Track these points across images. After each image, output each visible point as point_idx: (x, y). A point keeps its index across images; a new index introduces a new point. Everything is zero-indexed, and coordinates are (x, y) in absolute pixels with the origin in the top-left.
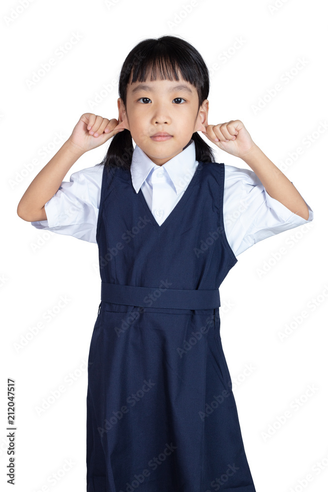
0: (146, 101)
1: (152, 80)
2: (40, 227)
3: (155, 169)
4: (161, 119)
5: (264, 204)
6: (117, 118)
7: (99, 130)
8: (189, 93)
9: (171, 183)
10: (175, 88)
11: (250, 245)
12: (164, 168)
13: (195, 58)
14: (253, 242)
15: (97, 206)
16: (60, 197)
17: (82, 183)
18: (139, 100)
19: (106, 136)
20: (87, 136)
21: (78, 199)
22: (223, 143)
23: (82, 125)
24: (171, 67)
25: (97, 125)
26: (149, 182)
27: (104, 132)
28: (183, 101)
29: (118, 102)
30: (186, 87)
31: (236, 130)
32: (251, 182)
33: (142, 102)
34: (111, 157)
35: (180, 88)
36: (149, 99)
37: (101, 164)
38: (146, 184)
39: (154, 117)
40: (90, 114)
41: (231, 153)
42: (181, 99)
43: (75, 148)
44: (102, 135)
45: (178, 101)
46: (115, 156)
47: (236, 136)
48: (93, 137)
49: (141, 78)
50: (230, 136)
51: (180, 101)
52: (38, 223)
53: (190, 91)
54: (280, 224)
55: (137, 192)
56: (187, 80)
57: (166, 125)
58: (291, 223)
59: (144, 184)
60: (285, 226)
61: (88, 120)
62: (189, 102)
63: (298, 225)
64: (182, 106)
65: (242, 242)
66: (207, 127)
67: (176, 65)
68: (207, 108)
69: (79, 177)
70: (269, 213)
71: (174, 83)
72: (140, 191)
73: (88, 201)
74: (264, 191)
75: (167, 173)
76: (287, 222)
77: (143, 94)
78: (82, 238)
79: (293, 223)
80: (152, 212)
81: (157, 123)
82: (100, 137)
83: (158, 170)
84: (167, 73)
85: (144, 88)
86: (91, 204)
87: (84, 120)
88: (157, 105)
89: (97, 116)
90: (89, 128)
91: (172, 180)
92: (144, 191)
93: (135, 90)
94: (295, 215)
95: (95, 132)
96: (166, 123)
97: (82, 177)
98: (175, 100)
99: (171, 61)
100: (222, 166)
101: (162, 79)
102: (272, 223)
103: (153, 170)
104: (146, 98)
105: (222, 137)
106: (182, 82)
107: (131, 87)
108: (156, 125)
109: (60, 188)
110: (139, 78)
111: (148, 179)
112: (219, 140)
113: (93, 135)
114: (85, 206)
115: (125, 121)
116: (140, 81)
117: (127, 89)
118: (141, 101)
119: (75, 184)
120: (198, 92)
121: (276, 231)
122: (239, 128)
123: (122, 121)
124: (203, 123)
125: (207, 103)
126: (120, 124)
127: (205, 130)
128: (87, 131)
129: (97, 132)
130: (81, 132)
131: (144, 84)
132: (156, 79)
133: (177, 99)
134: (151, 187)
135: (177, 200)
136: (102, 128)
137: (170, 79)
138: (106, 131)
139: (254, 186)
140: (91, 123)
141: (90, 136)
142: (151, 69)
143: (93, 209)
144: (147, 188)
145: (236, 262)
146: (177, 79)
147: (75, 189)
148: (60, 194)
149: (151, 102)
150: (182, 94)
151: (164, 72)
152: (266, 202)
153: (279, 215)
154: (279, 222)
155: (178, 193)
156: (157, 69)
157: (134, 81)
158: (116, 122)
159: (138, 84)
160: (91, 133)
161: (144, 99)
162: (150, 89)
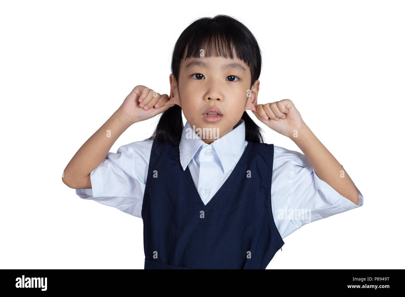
0: (199, 77)
1: (206, 56)
2: (84, 196)
3: (203, 146)
4: (214, 95)
5: (312, 186)
6: (169, 94)
7: (150, 104)
8: (243, 71)
9: (219, 162)
10: (229, 65)
11: (298, 227)
12: (212, 146)
13: (250, 39)
14: (301, 223)
15: (143, 181)
16: (107, 168)
17: (130, 157)
18: (193, 75)
19: (156, 111)
20: (137, 108)
21: (124, 172)
22: (273, 121)
23: (134, 96)
24: (227, 45)
25: (148, 99)
26: (197, 160)
27: (154, 107)
28: (236, 79)
29: (171, 78)
30: (239, 65)
31: (286, 108)
32: (300, 163)
33: (195, 78)
34: (160, 132)
35: (233, 66)
36: (203, 75)
37: (151, 139)
38: (194, 161)
39: (208, 93)
40: (144, 87)
41: (280, 132)
42: (234, 77)
43: (124, 118)
44: (152, 109)
45: (231, 78)
46: (164, 132)
47: (286, 114)
48: (143, 110)
49: (195, 54)
50: (280, 114)
51: (234, 79)
52: (83, 190)
53: (244, 69)
54: (328, 207)
55: (184, 169)
56: (241, 59)
57: (218, 102)
58: (340, 206)
59: (191, 161)
60: (334, 209)
61: (141, 93)
62: (243, 80)
63: (347, 209)
64: (235, 84)
65: (289, 223)
66: (257, 107)
67: (231, 42)
68: (258, 89)
69: (127, 150)
70: (318, 195)
71: (228, 61)
72: (188, 168)
73: (134, 176)
74: (313, 173)
75: (215, 150)
76: (336, 205)
77: (197, 69)
78: (126, 211)
79: (341, 207)
80: (198, 190)
81: (209, 99)
82: (150, 111)
83: (207, 148)
84: (222, 50)
85: (198, 63)
86: (137, 179)
87: (137, 91)
88: (211, 82)
89: (150, 90)
90: (140, 101)
91: (220, 158)
92: (191, 169)
93: (189, 65)
94: (344, 198)
95: (145, 105)
96: (218, 99)
97: (131, 150)
98: (228, 77)
99: (226, 38)
100: (272, 146)
101: (217, 55)
102: (320, 204)
103: (201, 148)
104: (200, 74)
105: (272, 115)
106: (236, 60)
107: (184, 63)
108: (208, 101)
109: (107, 158)
110: (193, 53)
111: (196, 157)
112: (269, 119)
113: (143, 108)
114: (131, 179)
115: (176, 96)
116: (194, 56)
117: (180, 64)
118: (195, 76)
119: (123, 157)
120: (251, 71)
121: (324, 214)
122: (289, 106)
123: (173, 96)
124: (253, 102)
125: (258, 84)
126: (172, 99)
127: (254, 109)
128: (138, 103)
129: (148, 105)
130: (132, 102)
131: (198, 60)
132: (210, 56)
133: (231, 76)
134: (198, 165)
135: (224, 179)
136: (153, 102)
137: (225, 56)
138: (156, 106)
139: (303, 167)
140: (143, 96)
141: (140, 109)
142: (206, 45)
143: (139, 184)
144: (194, 165)
145: (282, 245)
146: (232, 57)
147: (122, 161)
148: (107, 164)
149: (205, 78)
150: (235, 72)
151: (219, 49)
152: (314, 183)
153: (327, 197)
154: (328, 205)
155: (225, 173)
156: (213, 45)
157: (189, 56)
158: (167, 98)
159: (192, 59)
160: (141, 105)
161: (197, 75)
162: (205, 65)
